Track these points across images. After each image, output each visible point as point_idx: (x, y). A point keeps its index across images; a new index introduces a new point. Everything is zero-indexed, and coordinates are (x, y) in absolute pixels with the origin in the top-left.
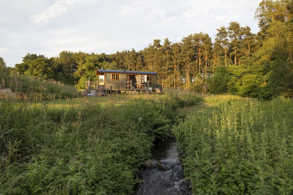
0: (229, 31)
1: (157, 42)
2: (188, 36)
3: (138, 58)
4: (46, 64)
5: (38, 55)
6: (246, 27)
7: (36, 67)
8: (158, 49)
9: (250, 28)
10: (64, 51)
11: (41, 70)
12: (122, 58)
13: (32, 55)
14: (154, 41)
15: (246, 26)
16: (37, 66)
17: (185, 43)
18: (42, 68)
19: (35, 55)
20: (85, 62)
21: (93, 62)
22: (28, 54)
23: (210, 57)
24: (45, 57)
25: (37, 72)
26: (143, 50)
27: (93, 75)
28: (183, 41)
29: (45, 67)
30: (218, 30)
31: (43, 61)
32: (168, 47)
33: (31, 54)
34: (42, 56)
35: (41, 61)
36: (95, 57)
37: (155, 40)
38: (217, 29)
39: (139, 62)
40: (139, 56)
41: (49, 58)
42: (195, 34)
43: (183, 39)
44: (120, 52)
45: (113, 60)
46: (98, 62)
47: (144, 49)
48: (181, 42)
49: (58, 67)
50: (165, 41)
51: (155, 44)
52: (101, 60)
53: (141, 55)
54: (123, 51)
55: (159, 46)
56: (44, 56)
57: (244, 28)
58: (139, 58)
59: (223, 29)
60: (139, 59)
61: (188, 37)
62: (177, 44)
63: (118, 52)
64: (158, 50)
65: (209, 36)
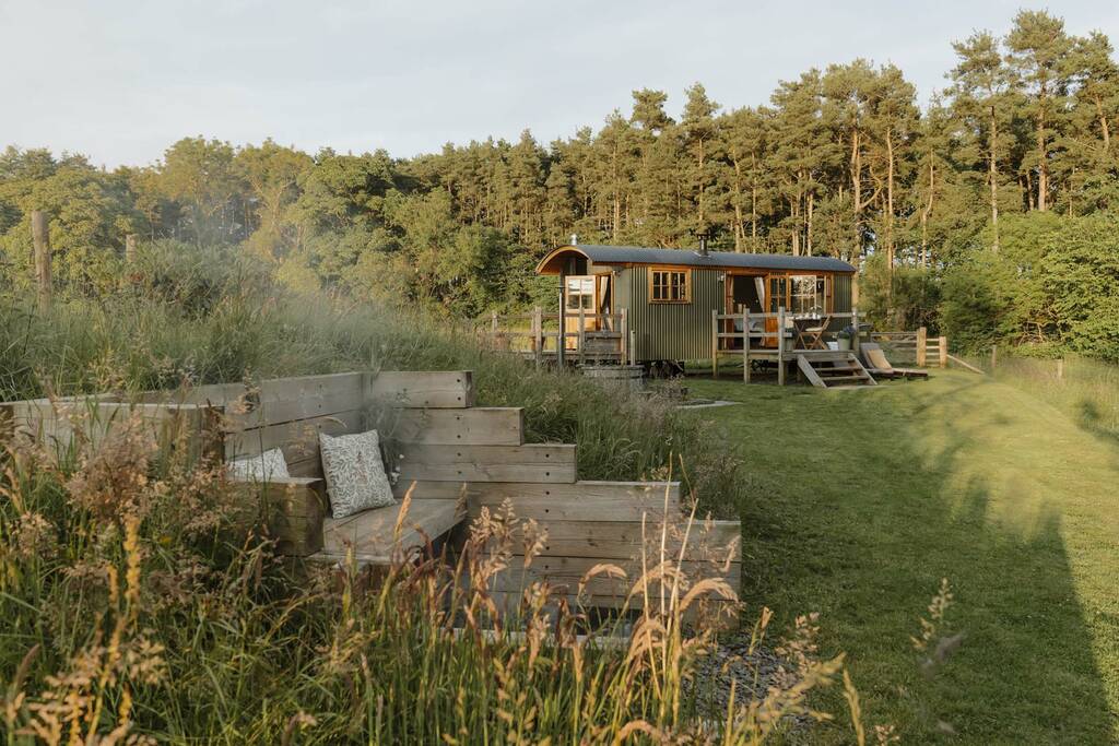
0: (1010, 56)
1: (649, 102)
2: (802, 76)
3: (551, 177)
4: (107, 199)
5: (57, 157)
6: (1091, 38)
7: (57, 211)
8: (657, 133)
9: (1109, 42)
10: (188, 140)
11: (84, 226)
12: (474, 175)
13: (30, 157)
14: (636, 95)
15: (1093, 34)
16: (64, 208)
17: (787, 109)
18: (87, 218)
19: (45, 156)
20: (297, 190)
21: (341, 195)
22: (11, 149)
23: (905, 173)
24: (91, 167)
25: (67, 240)
26: (574, 137)
27: (345, 255)
28: (780, 99)
29: (103, 213)
30: (959, 48)
31: (94, 185)
32: (704, 130)
33: (23, 151)
34: (81, 161)
35: (83, 184)
36: (351, 170)
37: (641, 91)
38: (955, 47)
39: (558, 195)
40: (554, 167)
41: (110, 170)
42: (834, 68)
43: (778, 91)
44: (461, 149)
45: (430, 184)
46: (362, 194)
47: (579, 134)
48: (771, 106)
49: (158, 216)
50: (692, 96)
51: (639, 113)
52: (376, 186)
53: (564, 164)
54: (473, 142)
55: (662, 121)
56: (89, 163)
57: (1082, 43)
58: (557, 176)
59: (985, 44)
60: (556, 179)
61: (800, 81)
62: (748, 112)
63: (449, 149)
64: (655, 139)
65: (906, 78)
